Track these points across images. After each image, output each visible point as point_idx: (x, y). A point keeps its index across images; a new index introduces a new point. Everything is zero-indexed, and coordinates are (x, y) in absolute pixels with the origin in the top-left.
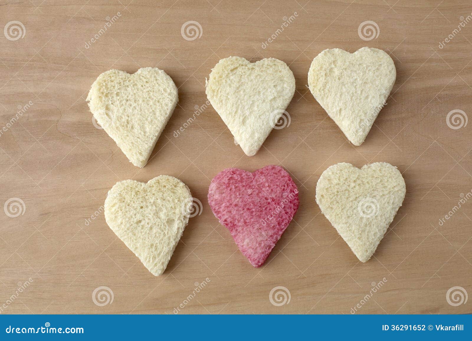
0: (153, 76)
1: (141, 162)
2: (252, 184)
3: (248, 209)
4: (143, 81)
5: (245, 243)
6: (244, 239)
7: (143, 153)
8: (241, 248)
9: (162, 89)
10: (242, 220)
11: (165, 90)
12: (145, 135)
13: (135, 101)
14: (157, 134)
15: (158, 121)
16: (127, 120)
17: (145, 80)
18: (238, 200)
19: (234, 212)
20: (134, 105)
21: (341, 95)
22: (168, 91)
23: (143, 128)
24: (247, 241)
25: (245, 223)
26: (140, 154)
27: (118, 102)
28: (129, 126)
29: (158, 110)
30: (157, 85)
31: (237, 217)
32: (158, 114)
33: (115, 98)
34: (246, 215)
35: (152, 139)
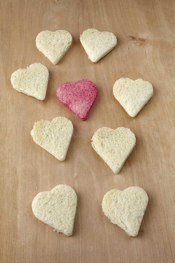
0: (125, 131)
1: (118, 168)
2: (75, 86)
3: (75, 95)
4: (120, 133)
5: (77, 108)
6: (76, 107)
7: (119, 164)
8: (75, 111)
9: (129, 136)
10: (74, 100)
11: (130, 137)
12: (120, 156)
13: (116, 141)
14: (126, 156)
15: (127, 150)
16: (112, 149)
17: (121, 132)
18: (70, 92)
19: (69, 97)
20: (115, 142)
21: (127, 95)
22: (132, 137)
23: (119, 153)
24: (77, 107)
25: (75, 100)
26: (118, 165)
27: (107, 141)
28: (112, 152)
29: (127, 146)
30: (127, 135)
31: (71, 99)
32: (127, 147)
33: (106, 139)
34: (75, 97)
35: (124, 158)
